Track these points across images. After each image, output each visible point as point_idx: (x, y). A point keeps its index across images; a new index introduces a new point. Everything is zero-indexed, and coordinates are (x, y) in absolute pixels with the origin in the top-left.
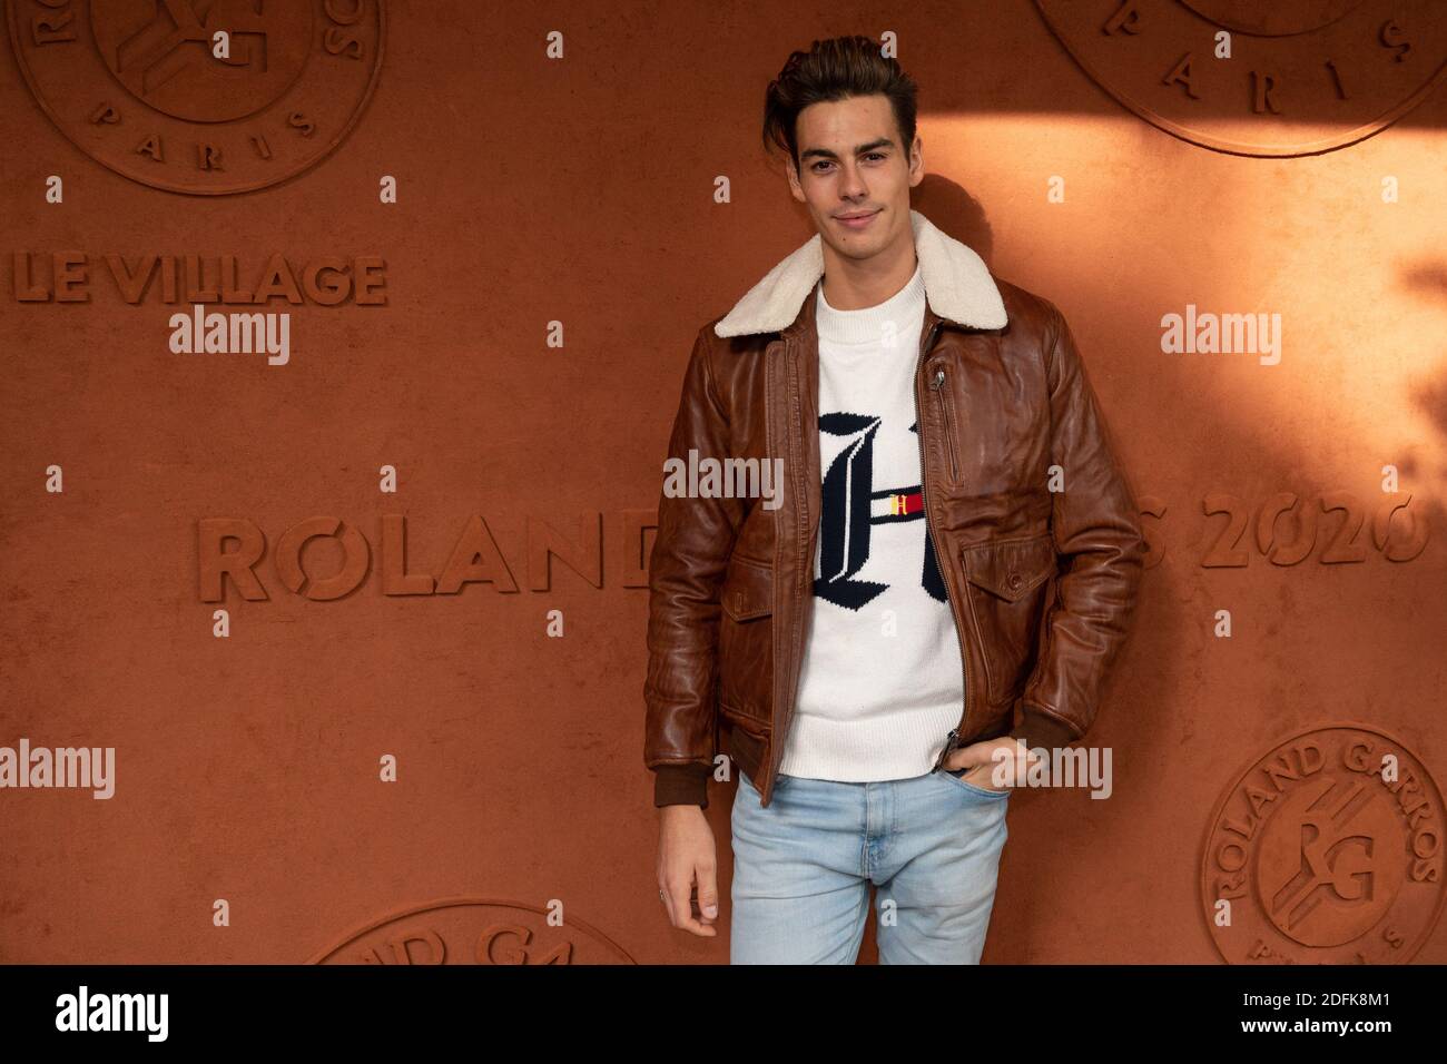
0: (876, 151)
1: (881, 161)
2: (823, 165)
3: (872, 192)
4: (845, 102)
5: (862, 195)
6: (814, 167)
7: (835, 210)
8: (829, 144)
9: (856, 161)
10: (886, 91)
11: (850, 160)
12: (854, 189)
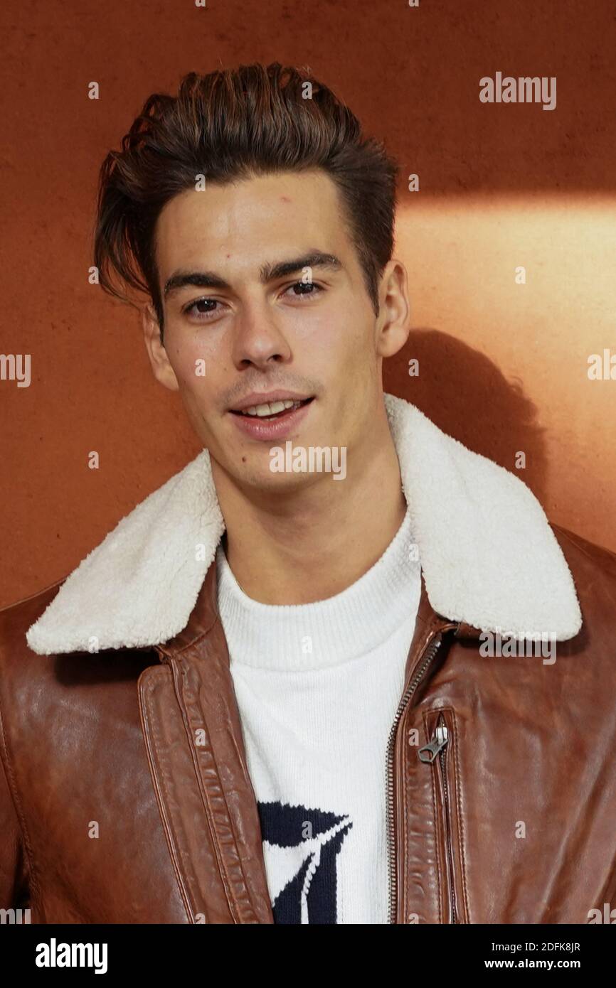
0: (307, 275)
1: (316, 296)
2: (204, 306)
3: (297, 354)
4: (247, 183)
5: (277, 357)
6: (187, 310)
7: (227, 393)
8: (215, 263)
9: (268, 293)
10: (327, 164)
11: (255, 291)
12: (260, 346)
